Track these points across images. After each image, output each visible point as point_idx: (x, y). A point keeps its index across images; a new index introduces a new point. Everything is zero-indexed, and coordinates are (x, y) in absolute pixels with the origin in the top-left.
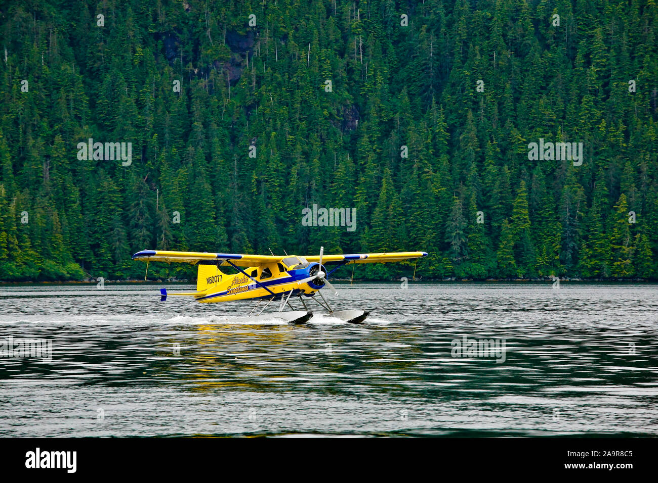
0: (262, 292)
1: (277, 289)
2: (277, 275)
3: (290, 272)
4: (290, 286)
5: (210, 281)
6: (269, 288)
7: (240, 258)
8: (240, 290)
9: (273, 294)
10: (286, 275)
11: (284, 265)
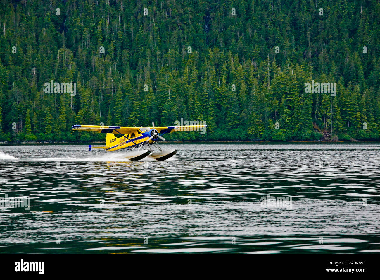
0: (131, 144)
1: (137, 142)
2: (137, 135)
3: (142, 134)
4: (142, 140)
5: (111, 141)
6: (134, 141)
7: (120, 128)
8: (123, 144)
9: (136, 144)
10: (141, 135)
11: (140, 131)
